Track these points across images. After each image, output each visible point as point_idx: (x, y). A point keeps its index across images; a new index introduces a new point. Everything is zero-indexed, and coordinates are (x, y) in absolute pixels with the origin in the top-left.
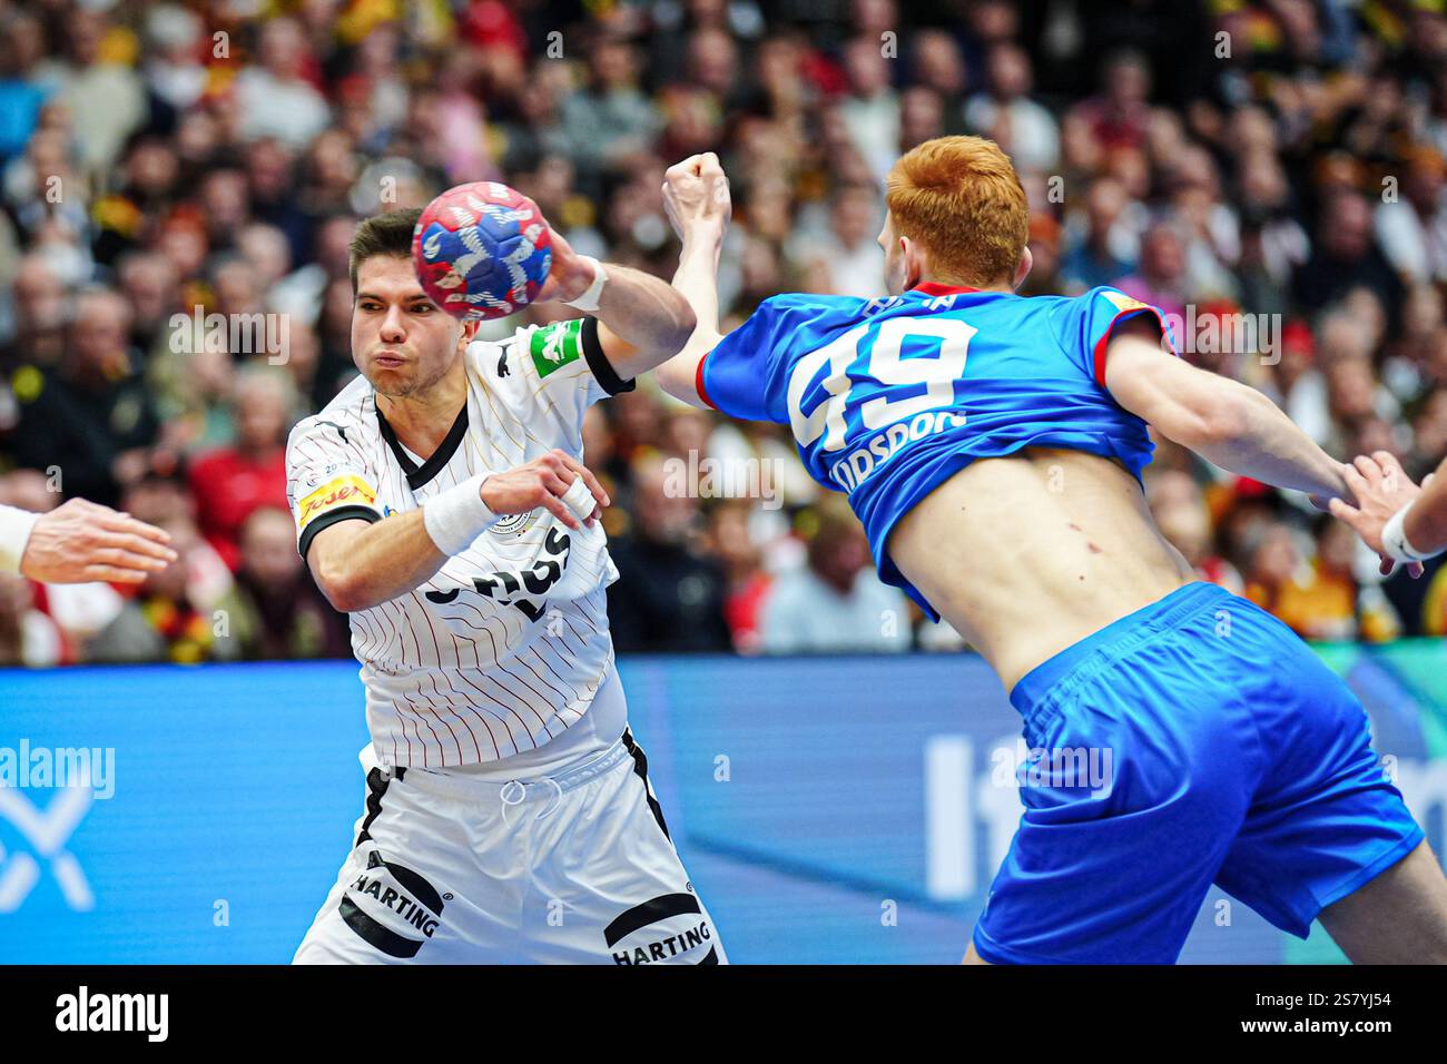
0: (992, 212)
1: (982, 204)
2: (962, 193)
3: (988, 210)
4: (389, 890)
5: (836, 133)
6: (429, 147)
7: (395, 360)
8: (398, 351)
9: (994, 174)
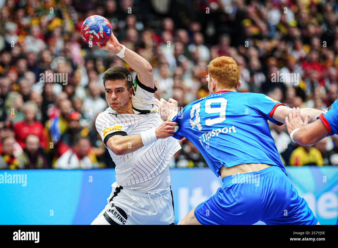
0: (232, 72)
1: (229, 70)
2: (225, 67)
3: (231, 71)
4: (115, 212)
5: (159, 52)
6: (68, 54)
7: (115, 104)
8: (116, 102)
9: (232, 63)
